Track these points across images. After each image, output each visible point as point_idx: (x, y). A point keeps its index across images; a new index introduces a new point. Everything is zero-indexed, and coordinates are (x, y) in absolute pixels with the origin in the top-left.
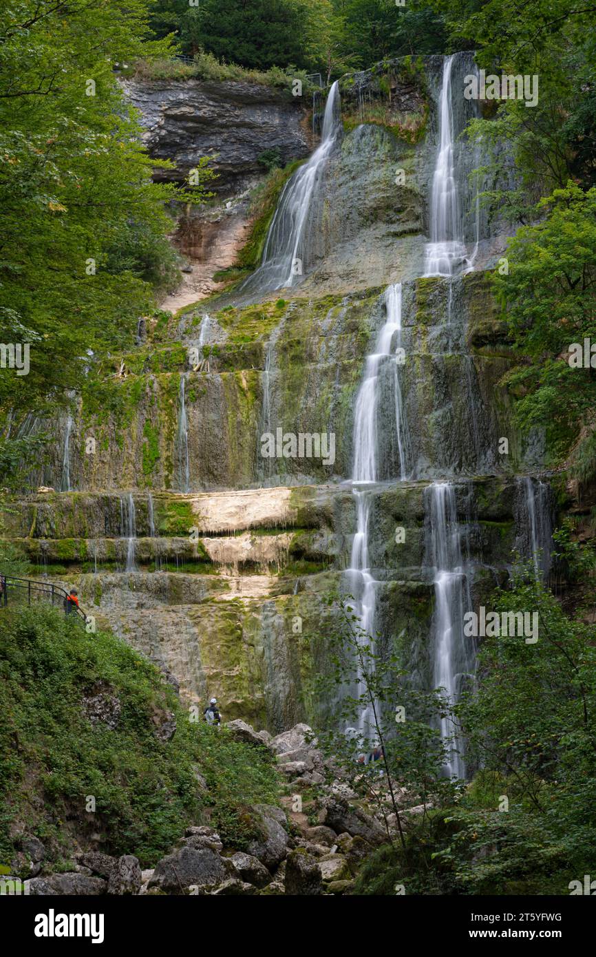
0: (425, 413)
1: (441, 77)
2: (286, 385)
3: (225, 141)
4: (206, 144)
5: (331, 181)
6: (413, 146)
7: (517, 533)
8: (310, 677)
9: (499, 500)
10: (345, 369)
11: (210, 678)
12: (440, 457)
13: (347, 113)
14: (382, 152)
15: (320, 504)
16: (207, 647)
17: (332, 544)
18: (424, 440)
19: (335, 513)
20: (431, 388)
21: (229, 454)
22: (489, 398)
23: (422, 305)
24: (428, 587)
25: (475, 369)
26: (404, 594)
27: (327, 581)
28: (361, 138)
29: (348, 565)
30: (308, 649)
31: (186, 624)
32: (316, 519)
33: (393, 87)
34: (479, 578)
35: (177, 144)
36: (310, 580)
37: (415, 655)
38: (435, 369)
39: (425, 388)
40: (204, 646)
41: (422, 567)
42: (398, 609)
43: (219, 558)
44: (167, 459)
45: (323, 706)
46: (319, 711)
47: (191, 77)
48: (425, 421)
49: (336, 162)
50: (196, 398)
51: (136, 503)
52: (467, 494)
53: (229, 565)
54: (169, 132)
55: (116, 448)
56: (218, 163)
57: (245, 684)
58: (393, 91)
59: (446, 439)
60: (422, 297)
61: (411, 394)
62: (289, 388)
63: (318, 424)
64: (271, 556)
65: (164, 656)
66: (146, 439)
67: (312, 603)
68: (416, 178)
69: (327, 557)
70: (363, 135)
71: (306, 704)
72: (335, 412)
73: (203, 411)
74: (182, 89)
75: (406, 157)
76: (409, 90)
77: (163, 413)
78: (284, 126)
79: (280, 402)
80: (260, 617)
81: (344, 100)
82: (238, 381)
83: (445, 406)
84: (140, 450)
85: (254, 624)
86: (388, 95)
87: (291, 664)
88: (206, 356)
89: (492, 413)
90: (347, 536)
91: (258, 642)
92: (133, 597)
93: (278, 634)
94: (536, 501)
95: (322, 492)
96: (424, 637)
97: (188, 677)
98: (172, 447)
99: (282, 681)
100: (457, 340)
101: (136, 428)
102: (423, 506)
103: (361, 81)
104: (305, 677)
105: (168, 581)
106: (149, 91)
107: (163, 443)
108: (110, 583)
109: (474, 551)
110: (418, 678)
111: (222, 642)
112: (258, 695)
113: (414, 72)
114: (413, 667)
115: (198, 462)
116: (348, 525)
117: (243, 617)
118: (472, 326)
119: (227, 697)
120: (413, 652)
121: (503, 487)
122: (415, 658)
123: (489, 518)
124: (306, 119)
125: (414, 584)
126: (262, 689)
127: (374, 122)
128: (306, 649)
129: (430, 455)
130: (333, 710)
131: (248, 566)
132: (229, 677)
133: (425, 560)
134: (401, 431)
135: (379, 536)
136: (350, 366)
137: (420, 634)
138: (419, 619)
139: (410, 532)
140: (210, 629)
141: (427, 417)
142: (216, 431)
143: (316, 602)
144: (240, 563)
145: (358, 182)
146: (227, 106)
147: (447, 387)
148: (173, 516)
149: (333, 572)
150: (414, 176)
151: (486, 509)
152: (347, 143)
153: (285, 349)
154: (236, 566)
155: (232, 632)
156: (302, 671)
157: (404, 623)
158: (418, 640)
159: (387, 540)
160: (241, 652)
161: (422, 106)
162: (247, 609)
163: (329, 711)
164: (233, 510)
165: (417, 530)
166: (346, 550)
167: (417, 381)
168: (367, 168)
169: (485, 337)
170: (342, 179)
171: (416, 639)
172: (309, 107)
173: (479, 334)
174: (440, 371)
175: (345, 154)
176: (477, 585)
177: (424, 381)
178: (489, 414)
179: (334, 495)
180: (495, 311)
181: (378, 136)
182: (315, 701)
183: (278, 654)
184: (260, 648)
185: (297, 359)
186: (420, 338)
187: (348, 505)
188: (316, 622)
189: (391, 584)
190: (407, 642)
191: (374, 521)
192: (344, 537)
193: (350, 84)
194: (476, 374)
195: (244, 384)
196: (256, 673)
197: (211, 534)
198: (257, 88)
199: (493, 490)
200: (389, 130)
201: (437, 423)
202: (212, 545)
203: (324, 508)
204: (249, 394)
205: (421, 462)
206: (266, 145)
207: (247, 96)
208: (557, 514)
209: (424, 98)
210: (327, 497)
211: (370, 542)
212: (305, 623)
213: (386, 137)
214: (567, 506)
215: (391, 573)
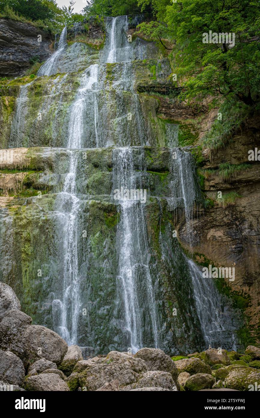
0: (111, 118)
2: (31, 105)
3: (16, 51)
4: (8, 51)
5: (61, 62)
6: (98, 50)
7: (171, 179)
8: (29, 261)
9: (160, 159)
10: (66, 95)
12: (120, 141)
13: (70, 40)
14: (84, 52)
15: (46, 156)
17: (52, 179)
18: (110, 132)
19: (55, 162)
20: (115, 106)
22: (147, 116)
23: (109, 72)
24: (116, 206)
25: (139, 100)
26: (100, 209)
27: (47, 199)
28: (75, 47)
29: (61, 190)
30: (29, 241)
32: (42, 164)
33: (90, 28)
34: (149, 203)
37: (106, 249)
38: (117, 97)
39: (112, 106)
41: (111, 195)
42: (95, 218)
45: (37, 283)
46: (33, 286)
47: (2, 18)
48: (111, 122)
49: (64, 55)
52: (140, 154)
56: (13, 61)
58: (90, 30)
59: (124, 132)
61: (103, 108)
62: (32, 106)
63: (48, 121)
64: (10, 185)
67: (35, 211)
68: (99, 60)
69: (48, 186)
71: (24, 280)
72: (59, 115)
75: (95, 54)
76: (97, 29)
78: (42, 47)
79: (26, 111)
81: (69, 34)
82: (4, 101)
83: (123, 116)
86: (88, 31)
87: (15, 250)
89: (149, 124)
90: (62, 175)
93: (8, 229)
95: (48, 150)
96: (112, 238)
99: (7, 262)
102: (112, 159)
103: (77, 26)
104: (24, 261)
109: (145, 187)
110: (108, 265)
113: (100, 21)
114: (105, 258)
116: (63, 169)
120: (105, 248)
121: (162, 152)
122: (106, 251)
123: (153, 170)
124: (51, 45)
125: (107, 203)
127: (81, 42)
128: (28, 240)
129: (114, 140)
130: (44, 286)
133: (113, 191)
135: (84, 175)
136: (69, 94)
137: (109, 236)
138: (109, 226)
139: (104, 173)
141: (112, 120)
143: (38, 211)
145: (73, 62)
146: (18, 34)
147: (124, 107)
149: (51, 195)
150: (98, 60)
151: (152, 164)
152: (69, 49)
153: (32, 89)
156: (23, 255)
157: (99, 228)
158: (108, 240)
159: (88, 178)
161: (103, 35)
163: (41, 286)
165: (108, 173)
166: (61, 183)
167: (107, 102)
168: (78, 57)
169: (144, 87)
170: (66, 61)
171: (107, 239)
172: (53, 40)
173: (141, 85)
174: (120, 98)
175: (68, 52)
176: (148, 207)
177: (110, 103)
178: (147, 124)
179: (56, 152)
180: (149, 76)
181: (82, 46)
183: (5, 242)
185: (38, 94)
186: (108, 85)
187: (64, 157)
188: (37, 223)
189: (90, 202)
190: (100, 241)
192: (60, 176)
193: (72, 27)
194: (140, 103)
195: (7, 103)
198: (31, 27)
199: (156, 153)
200: (87, 44)
201: (118, 123)
203: (49, 158)
204: (9, 108)
205: (109, 143)
206: (34, 54)
207: (27, 31)
208: (196, 169)
209: (104, 32)
210: (50, 153)
211: (77, 179)
212: (29, 223)
213: (86, 47)
214: (202, 164)
215: (91, 197)
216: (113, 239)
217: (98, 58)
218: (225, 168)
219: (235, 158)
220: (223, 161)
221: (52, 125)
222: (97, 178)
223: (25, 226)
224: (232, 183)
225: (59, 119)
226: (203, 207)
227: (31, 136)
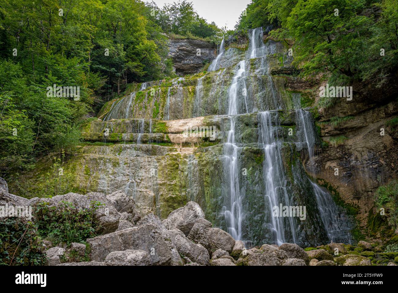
0: (255, 94)
1: (252, 34)
2: (205, 90)
3: (194, 57)
4: (189, 58)
5: (222, 61)
6: (244, 51)
8: (209, 187)
9: (289, 117)
10: (225, 82)
11: (161, 185)
12: (262, 107)
13: (226, 47)
14: (236, 53)
15: (215, 121)
16: (162, 171)
17: (220, 135)
21: (184, 111)
22: (278, 90)
23: (252, 65)
26: (251, 152)
27: (218, 148)
29: (226, 141)
31: (154, 162)
34: (283, 146)
35: (182, 58)
36: (210, 148)
37: (257, 178)
39: (255, 85)
40: (160, 170)
41: (258, 143)
42: (248, 158)
43: (175, 141)
44: (162, 113)
45: (215, 200)
46: (212, 202)
47: (185, 39)
49: (223, 57)
50: (173, 94)
51: (145, 122)
52: (275, 115)
53: (179, 144)
54: (180, 54)
55: (144, 110)
56: (193, 64)
57: (178, 188)
58: (239, 39)
59: (264, 102)
60: (252, 63)
62: (206, 91)
64: (195, 140)
65: (140, 174)
66: (155, 107)
67: (211, 155)
69: (218, 140)
70: (231, 50)
71: (206, 199)
73: (175, 98)
74: (183, 42)
75: (242, 53)
76: (243, 38)
77: (162, 99)
78: (210, 53)
79: (202, 94)
80: (187, 160)
81: (226, 44)
82: (188, 89)
84: (153, 110)
85: (185, 163)
86: (237, 40)
87: (200, 180)
88: (179, 84)
89: (280, 95)
90: (226, 132)
91: (185, 170)
92: (135, 153)
93: (195, 167)
94: (305, 118)
95: (216, 117)
96: (260, 170)
97: (150, 184)
98: (164, 109)
99: (195, 188)
100: (266, 72)
101: (152, 103)
102: (257, 119)
103: (230, 37)
104: (206, 187)
105: (151, 147)
106: (175, 42)
107: (161, 108)
108: (126, 147)
109: (280, 137)
110: (259, 188)
111: (168, 170)
112: (183, 193)
113: (244, 33)
114: (256, 184)
115: (172, 114)
116: (226, 128)
117: (180, 160)
118: (270, 68)
119: (167, 194)
120: (256, 177)
121: (290, 113)
123: (285, 125)
124: (215, 51)
125: (255, 148)
126: (186, 190)
127: (233, 47)
128: (207, 174)
129: (258, 107)
130: (219, 202)
131: (186, 144)
132: (170, 185)
133: (259, 140)
134: (246, 99)
136: (227, 81)
137: (258, 169)
138: (258, 163)
140: (164, 164)
142: (179, 104)
143: (212, 155)
144: (183, 143)
145: (229, 60)
146: (195, 47)
147: (263, 85)
148: (159, 127)
149: (220, 145)
150: (245, 57)
151: (284, 121)
152: (226, 53)
153: (205, 80)
154: (181, 144)
155: (174, 166)
156: (205, 183)
157: (251, 164)
158: (258, 172)
159: (243, 133)
160: (177, 174)
161: (247, 41)
162: (182, 157)
163: (217, 202)
164: (181, 124)
165: (255, 129)
166: (226, 137)
168: (232, 57)
169: (276, 72)
170: (225, 60)
171: (257, 172)
172: (216, 48)
173: (274, 71)
176: (283, 149)
177: (254, 84)
178: (279, 95)
179: (221, 118)
180: (279, 64)
182: (211, 197)
183: (194, 175)
184: (186, 173)
185: (209, 83)
186: (252, 73)
187: (227, 121)
188: (212, 163)
189: (245, 148)
191: (237, 125)
192: (225, 132)
193: (227, 39)
194: (273, 82)
195: (190, 90)
196: (183, 183)
197: (172, 133)
198: (203, 42)
199: (286, 114)
200: (238, 48)
201: (260, 96)
202: (171, 136)
203: (217, 122)
204: (192, 93)
206: (205, 58)
207: (200, 45)
208: (314, 122)
209: (247, 39)
210: (218, 118)
211: (235, 134)
212: (207, 163)
213: (237, 50)
214: (318, 119)
215: (245, 145)
216: (261, 172)
217: (245, 56)
218: (335, 120)
219: (341, 113)
220: (333, 116)
221: (218, 101)
222: (248, 133)
223: (205, 165)
224: (341, 130)
225: (222, 97)
226: (321, 147)
227: (206, 109)
